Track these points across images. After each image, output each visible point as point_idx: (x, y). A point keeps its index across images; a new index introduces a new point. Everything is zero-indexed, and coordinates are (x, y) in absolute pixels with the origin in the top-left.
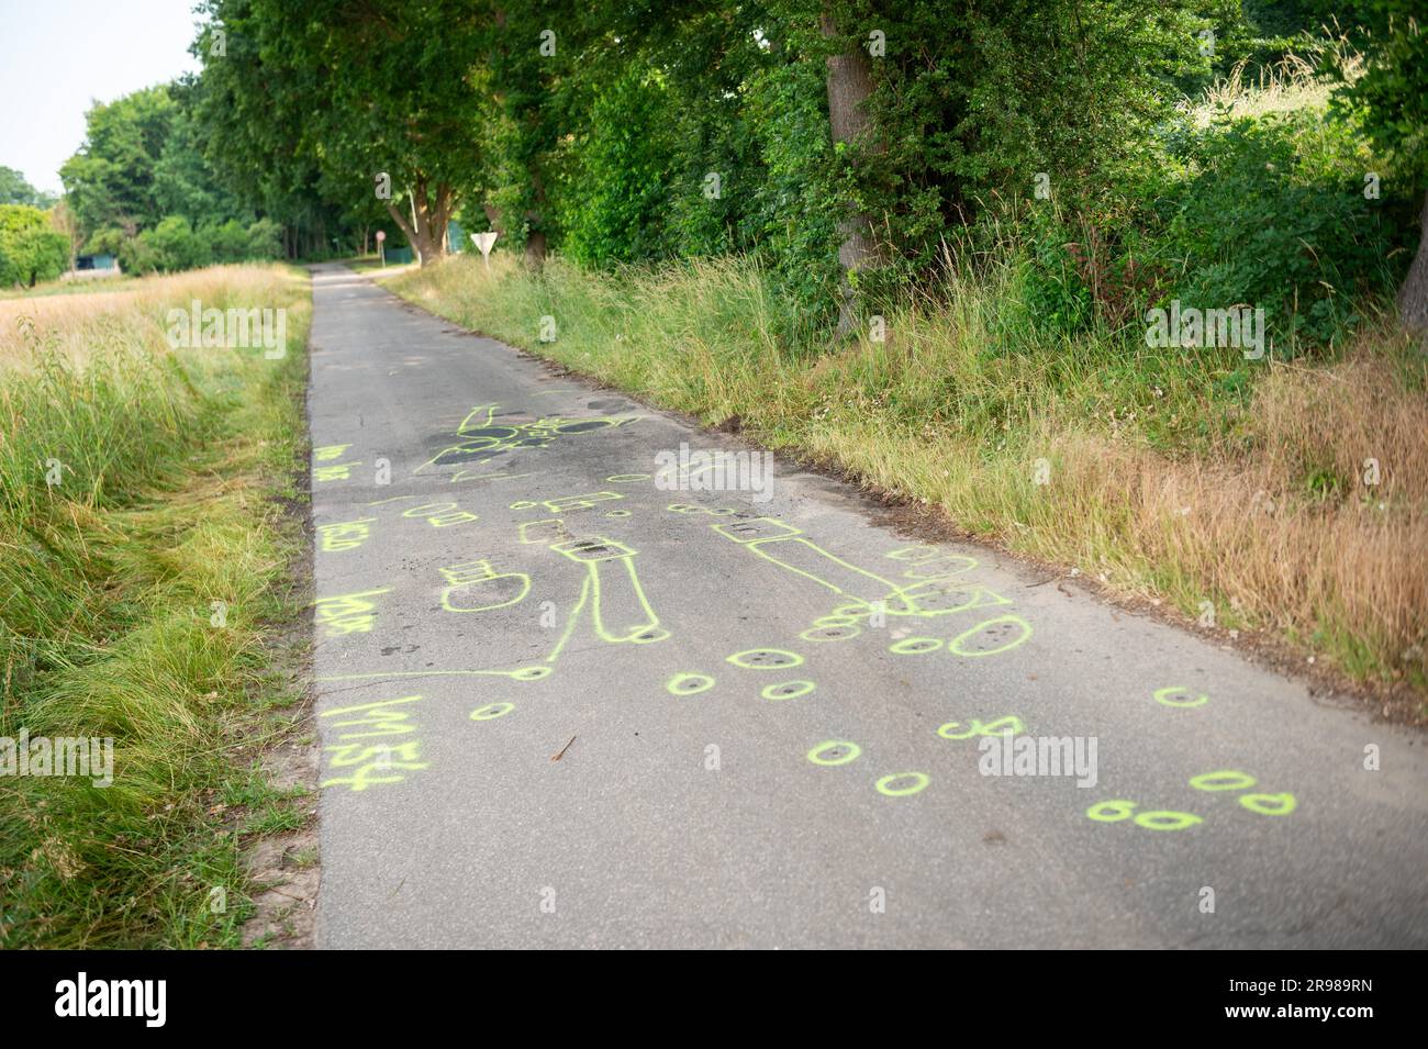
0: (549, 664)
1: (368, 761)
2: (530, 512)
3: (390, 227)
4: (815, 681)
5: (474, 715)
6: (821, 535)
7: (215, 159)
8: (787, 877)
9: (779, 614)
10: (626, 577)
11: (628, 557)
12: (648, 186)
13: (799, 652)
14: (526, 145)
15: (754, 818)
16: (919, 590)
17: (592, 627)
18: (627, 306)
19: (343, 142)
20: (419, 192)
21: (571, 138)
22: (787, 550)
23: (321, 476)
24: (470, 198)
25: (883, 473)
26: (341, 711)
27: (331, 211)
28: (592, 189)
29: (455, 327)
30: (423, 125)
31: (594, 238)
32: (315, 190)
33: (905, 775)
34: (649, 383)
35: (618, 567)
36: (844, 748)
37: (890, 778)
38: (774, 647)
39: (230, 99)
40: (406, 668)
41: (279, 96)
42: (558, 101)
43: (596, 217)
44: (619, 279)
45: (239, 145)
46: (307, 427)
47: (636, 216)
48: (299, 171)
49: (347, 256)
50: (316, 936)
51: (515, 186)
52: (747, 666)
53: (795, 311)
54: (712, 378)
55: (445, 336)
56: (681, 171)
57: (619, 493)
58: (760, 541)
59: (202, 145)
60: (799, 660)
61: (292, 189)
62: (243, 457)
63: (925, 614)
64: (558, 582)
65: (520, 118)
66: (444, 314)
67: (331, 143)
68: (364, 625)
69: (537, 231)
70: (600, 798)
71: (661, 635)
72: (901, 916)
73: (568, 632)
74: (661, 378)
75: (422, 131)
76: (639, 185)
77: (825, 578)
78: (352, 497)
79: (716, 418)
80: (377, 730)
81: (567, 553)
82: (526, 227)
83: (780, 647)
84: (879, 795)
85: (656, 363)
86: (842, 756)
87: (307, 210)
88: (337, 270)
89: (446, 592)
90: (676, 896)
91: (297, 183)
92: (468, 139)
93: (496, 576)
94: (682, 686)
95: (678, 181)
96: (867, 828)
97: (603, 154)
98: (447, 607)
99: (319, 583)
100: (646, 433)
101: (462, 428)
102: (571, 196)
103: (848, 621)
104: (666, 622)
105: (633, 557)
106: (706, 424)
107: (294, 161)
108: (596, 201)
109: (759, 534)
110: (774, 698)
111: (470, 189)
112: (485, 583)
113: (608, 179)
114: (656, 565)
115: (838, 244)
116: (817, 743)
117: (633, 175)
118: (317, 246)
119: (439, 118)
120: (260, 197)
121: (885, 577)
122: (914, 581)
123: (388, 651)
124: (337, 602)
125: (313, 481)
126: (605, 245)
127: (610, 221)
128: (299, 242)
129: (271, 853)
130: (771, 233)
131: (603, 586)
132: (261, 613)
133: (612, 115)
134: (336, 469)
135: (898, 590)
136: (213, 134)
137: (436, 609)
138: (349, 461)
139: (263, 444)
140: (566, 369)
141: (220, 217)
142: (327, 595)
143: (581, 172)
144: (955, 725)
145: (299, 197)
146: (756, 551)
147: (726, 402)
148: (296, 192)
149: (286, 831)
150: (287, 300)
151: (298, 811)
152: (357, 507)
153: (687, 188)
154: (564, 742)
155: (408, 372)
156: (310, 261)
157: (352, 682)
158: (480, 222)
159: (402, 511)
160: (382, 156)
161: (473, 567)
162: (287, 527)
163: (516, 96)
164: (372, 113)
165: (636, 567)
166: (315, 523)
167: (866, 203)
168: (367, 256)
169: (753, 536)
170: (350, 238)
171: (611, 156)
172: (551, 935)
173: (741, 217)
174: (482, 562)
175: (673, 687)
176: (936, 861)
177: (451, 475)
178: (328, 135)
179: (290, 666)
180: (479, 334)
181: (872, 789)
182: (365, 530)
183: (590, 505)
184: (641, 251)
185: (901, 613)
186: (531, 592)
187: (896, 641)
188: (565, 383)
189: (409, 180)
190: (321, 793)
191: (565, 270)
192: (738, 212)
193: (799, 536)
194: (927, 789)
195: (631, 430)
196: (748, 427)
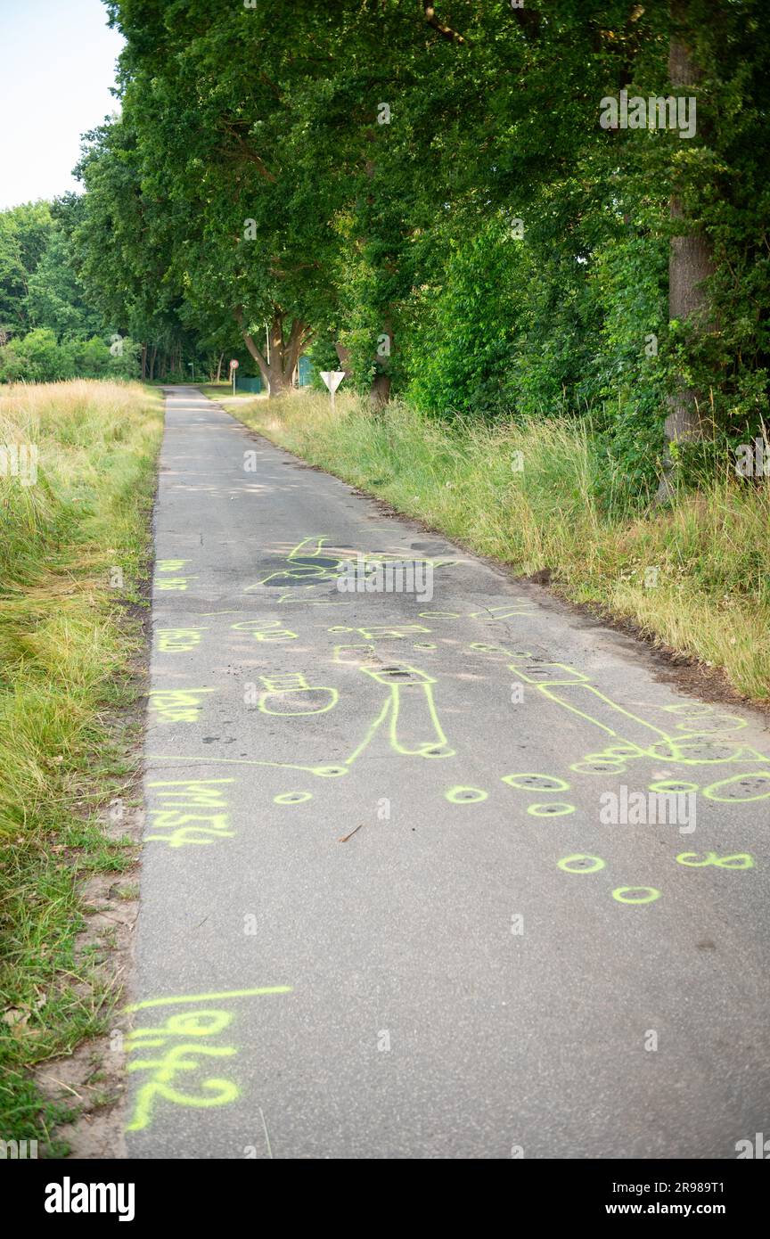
0: (346, 766)
1: (185, 825)
2: (345, 636)
3: (243, 356)
4: (576, 806)
5: (278, 800)
6: (606, 684)
7: (88, 279)
8: (522, 953)
9: (555, 747)
10: (424, 701)
11: (428, 685)
12: (493, 341)
13: (566, 779)
14: (382, 292)
15: (503, 905)
16: (687, 741)
17: (387, 739)
18: (459, 455)
19: (209, 273)
20: (275, 325)
21: (426, 287)
22: (572, 693)
23: (161, 586)
24: (323, 337)
25: (675, 635)
26: (164, 784)
27: (190, 336)
28: (440, 339)
29: (297, 460)
30: (286, 263)
31: (437, 386)
32: (177, 314)
33: (639, 888)
34: (470, 531)
35: (417, 691)
36: (590, 861)
37: (626, 889)
38: (545, 774)
39: (108, 223)
40: (223, 756)
41: (153, 225)
42: (415, 253)
43: (440, 367)
44: (456, 428)
45: (112, 268)
46: (152, 540)
47: (479, 370)
48: (163, 296)
49: (200, 381)
50: (132, 951)
51: (367, 330)
52: (518, 786)
53: (617, 475)
54: (529, 532)
55: (286, 468)
56: (526, 330)
57: (428, 628)
58: (550, 683)
59: (77, 264)
60: (565, 787)
61: (155, 312)
62: (94, 561)
63: (688, 762)
64: (362, 699)
65: (377, 265)
66: (287, 447)
67: (197, 273)
68: (190, 716)
69: (383, 375)
70: (375, 875)
71: (447, 752)
72: (613, 993)
73: (367, 741)
74: (482, 527)
75: (284, 267)
76: (484, 340)
77: (602, 721)
78: (186, 607)
79: (529, 569)
80: (194, 802)
81: (374, 675)
82: (373, 370)
83: (550, 774)
84: (613, 900)
85: (480, 512)
86: (587, 867)
87: (167, 333)
88: (190, 394)
89: (264, 696)
90: (427, 956)
91: (161, 306)
92: (327, 280)
93: (308, 688)
94: (458, 796)
95: (522, 339)
96: (598, 924)
97: (453, 307)
98: (263, 709)
99: (154, 678)
100: (461, 577)
101: (292, 554)
102: (419, 343)
103: (616, 759)
104: (453, 743)
105: (432, 685)
106: (519, 574)
107: (160, 286)
108: (442, 352)
109: (550, 677)
110: (537, 814)
111: (323, 328)
112: (298, 693)
113: (457, 331)
114: (451, 694)
115: (664, 416)
116: (568, 854)
117: (480, 330)
118: (173, 368)
119: (303, 258)
120: (125, 318)
121: (658, 726)
122: (684, 733)
123: (208, 740)
124: (168, 695)
125: (154, 589)
126: (446, 394)
127: (453, 372)
128: (156, 363)
129: (101, 886)
130: (605, 398)
131: (402, 707)
132: (103, 697)
133: (466, 270)
134: (175, 581)
135: (667, 739)
136: (89, 254)
137: (254, 710)
138: (187, 575)
139: (112, 551)
140: (396, 510)
141: (85, 332)
142: (160, 688)
143: (432, 322)
144: (693, 855)
145: (161, 321)
146: (545, 691)
147: (540, 556)
148: (159, 314)
149: (112, 870)
150: (141, 418)
151: (123, 856)
152: (191, 615)
153: (530, 347)
154: (351, 829)
155: (248, 498)
156: (165, 382)
157: (177, 761)
158: (330, 360)
159: (230, 623)
160: (244, 289)
161: (289, 678)
162: (129, 627)
163: (377, 244)
164: (239, 247)
165: (434, 693)
166: (153, 626)
167: (694, 379)
168: (218, 382)
169: (544, 679)
170: (205, 363)
171: (461, 309)
172: (322, 971)
173: (579, 379)
174: (297, 674)
175: (451, 796)
176: (651, 957)
177: (278, 596)
178: (194, 265)
179: (125, 744)
180: (317, 469)
181: (609, 896)
182: (197, 637)
183: (400, 635)
184: (479, 403)
185: (666, 759)
186: (337, 705)
187: (656, 781)
188: (392, 523)
189: (266, 314)
190: (144, 846)
191: (405, 414)
192: (577, 374)
193: (586, 683)
194: (657, 901)
195: (447, 572)
196: (557, 580)
